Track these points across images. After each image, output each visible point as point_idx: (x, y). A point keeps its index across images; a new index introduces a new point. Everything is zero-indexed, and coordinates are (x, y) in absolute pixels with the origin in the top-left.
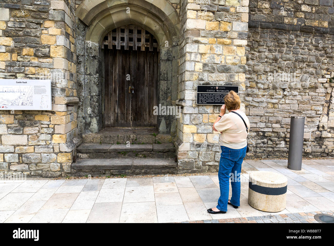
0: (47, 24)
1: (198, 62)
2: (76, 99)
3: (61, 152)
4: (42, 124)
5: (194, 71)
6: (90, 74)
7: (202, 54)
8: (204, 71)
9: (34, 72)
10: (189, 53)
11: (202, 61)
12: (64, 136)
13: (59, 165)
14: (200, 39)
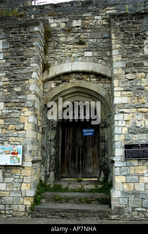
0: (25, 109)
1: (124, 127)
2: (40, 158)
3: (26, 196)
4: (16, 176)
5: (121, 134)
6: (50, 140)
7: (126, 121)
8: (129, 133)
9: (14, 140)
10: (117, 120)
11: (127, 126)
12: (29, 185)
13: (24, 206)
14: (124, 110)
